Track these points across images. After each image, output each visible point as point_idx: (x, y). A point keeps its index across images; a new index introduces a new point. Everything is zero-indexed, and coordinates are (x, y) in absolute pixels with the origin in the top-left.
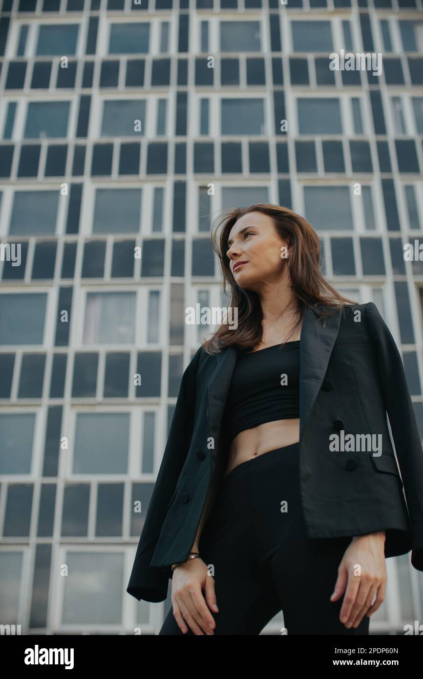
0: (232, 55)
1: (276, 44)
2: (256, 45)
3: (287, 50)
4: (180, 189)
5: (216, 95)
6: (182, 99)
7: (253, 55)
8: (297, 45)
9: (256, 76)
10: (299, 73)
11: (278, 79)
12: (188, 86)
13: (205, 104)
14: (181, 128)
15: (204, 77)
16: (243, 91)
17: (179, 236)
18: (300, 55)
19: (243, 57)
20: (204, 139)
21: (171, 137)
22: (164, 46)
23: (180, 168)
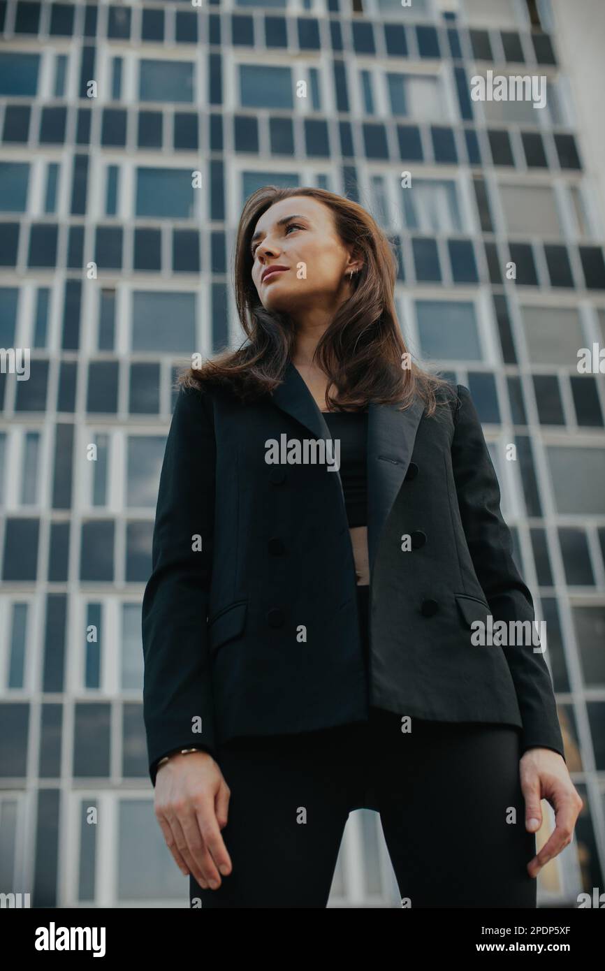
0: (153, 106)
1: (216, 95)
2: (187, 94)
3: (231, 103)
4: (74, 290)
5: (130, 161)
6: (82, 164)
7: (184, 108)
8: (247, 97)
9: (186, 138)
10: (246, 138)
11: (217, 143)
12: (91, 145)
13: (113, 173)
14: (79, 204)
15: (114, 134)
16: (166, 158)
17: (69, 357)
18: (249, 112)
19: (169, 110)
20: (110, 222)
21: (63, 215)
22: (59, 88)
23: (76, 261)
